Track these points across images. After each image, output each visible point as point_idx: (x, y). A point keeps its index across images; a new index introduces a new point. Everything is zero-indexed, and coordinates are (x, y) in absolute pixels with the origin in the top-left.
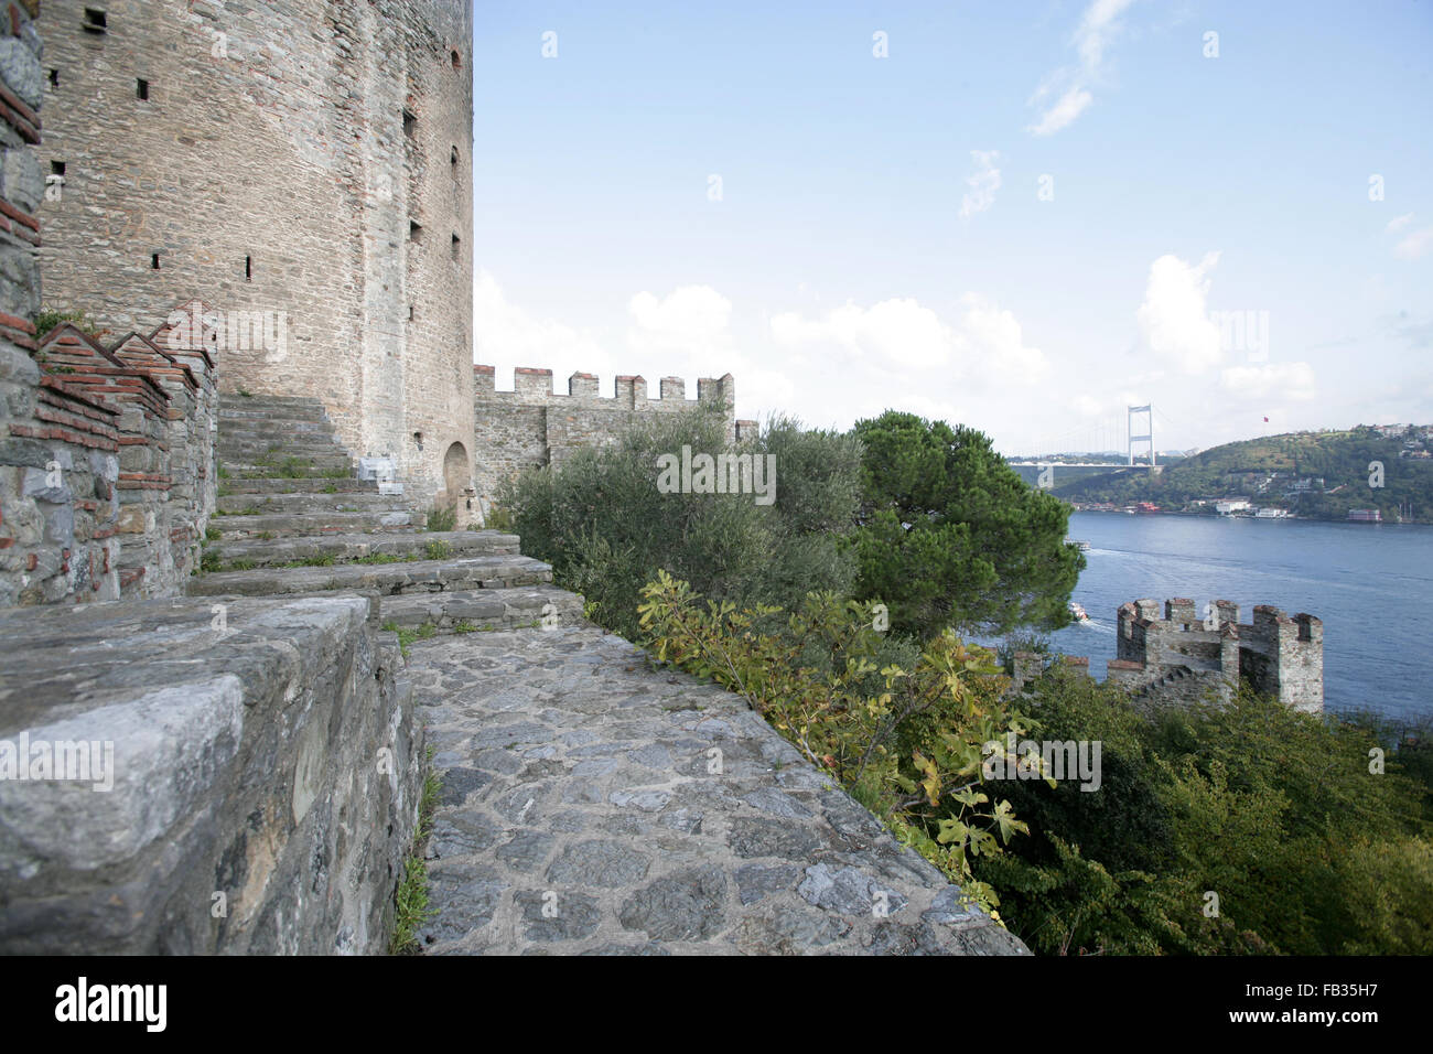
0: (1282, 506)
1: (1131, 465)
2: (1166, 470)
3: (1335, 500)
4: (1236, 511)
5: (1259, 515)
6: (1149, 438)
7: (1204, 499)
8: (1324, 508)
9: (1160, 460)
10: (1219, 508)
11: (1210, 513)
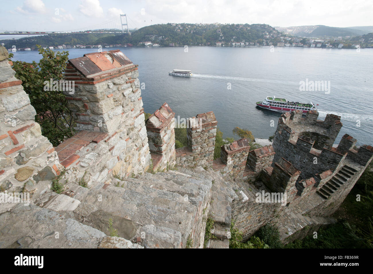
0: (157, 43)
1: (123, 33)
2: (132, 34)
3: (166, 41)
4: (149, 45)
5: (154, 46)
6: (127, 25)
7: (142, 42)
8: (165, 43)
9: (130, 31)
10: (145, 44)
11: (144, 46)
